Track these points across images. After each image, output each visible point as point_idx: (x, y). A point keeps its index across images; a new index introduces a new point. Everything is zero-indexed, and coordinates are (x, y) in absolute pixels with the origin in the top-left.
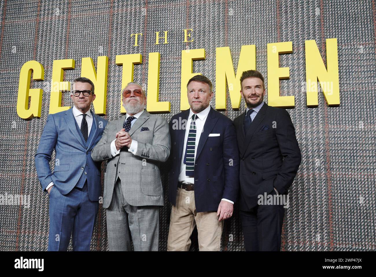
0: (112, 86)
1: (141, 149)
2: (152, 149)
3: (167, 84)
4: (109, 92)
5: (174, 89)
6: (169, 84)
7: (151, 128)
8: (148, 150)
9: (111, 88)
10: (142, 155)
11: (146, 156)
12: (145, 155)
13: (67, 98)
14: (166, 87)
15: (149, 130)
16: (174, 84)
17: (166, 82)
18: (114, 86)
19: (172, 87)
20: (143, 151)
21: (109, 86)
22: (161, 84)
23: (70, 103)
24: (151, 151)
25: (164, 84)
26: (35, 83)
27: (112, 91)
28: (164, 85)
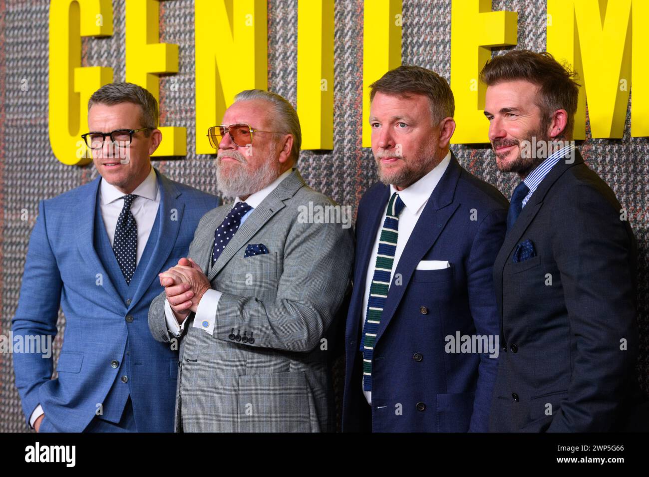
0: (280, 55)
1: (228, 320)
2: (259, 316)
3: (421, 49)
4: (274, 74)
5: (442, 65)
6: (428, 48)
7: (274, 247)
8: (247, 320)
9: (277, 64)
10: (231, 336)
11: (245, 338)
12: (242, 334)
13: (172, 94)
14: (421, 59)
15: (268, 252)
16: (441, 48)
17: (421, 41)
18: (286, 54)
19: (434, 58)
20: (232, 323)
21: (274, 55)
22: (407, 48)
23: (181, 111)
24: (255, 322)
25: (413, 47)
26: (93, 44)
27: (280, 72)
28: (415, 49)
